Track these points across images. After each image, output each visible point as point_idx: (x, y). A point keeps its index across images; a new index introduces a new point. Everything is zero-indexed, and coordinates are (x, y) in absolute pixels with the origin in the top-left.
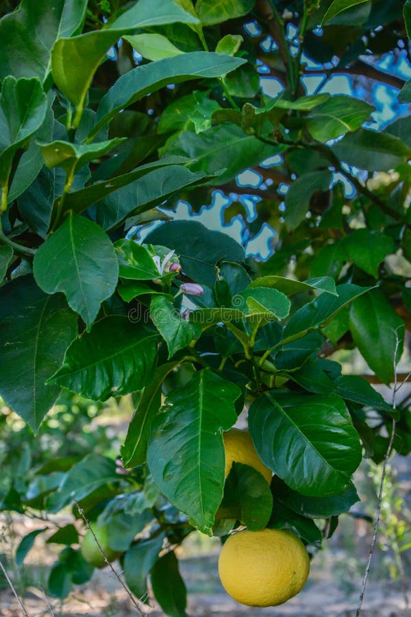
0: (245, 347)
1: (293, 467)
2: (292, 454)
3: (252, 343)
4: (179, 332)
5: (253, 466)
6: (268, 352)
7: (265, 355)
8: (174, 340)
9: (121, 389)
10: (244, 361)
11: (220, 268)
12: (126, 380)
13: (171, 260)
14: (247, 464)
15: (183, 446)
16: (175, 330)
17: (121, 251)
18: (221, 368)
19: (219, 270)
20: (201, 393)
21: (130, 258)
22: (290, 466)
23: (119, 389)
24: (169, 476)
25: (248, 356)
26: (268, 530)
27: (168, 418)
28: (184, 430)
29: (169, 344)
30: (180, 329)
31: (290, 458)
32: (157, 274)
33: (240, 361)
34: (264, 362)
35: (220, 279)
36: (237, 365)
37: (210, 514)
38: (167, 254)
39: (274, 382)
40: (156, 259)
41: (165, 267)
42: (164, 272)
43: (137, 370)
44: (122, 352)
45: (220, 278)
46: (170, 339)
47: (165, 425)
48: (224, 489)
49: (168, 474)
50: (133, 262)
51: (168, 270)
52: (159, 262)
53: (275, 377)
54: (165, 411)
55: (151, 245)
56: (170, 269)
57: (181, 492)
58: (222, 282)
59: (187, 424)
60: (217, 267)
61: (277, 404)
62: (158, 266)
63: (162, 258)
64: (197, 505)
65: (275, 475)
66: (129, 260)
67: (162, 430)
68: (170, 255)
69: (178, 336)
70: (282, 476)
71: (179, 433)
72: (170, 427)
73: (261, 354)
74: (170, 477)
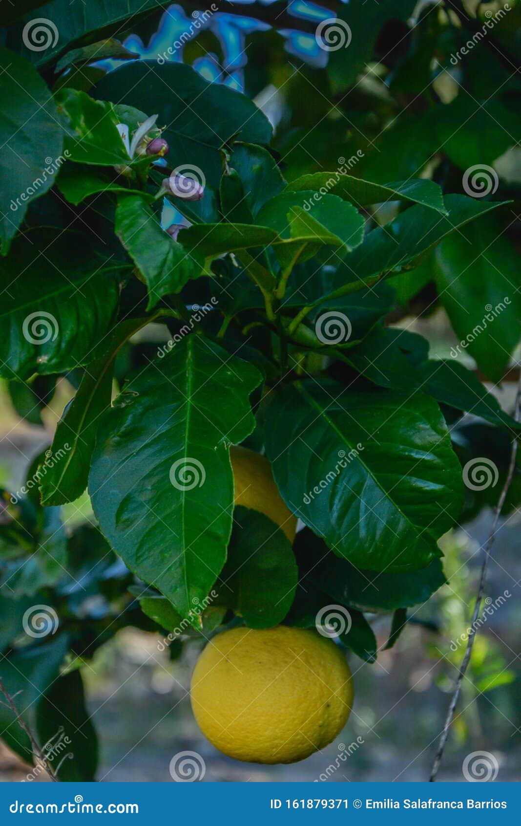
0: (268, 297)
1: (341, 517)
2: (340, 494)
3: (281, 290)
4: (168, 263)
5: (266, 514)
6: (305, 310)
7: (301, 315)
8: (159, 276)
9: (54, 361)
10: (259, 324)
11: (229, 152)
12: (63, 345)
13: (150, 133)
14: (255, 508)
15: (155, 469)
16: (160, 258)
17: (64, 110)
18: (222, 333)
19: (228, 156)
20: (190, 376)
21: (79, 126)
22: (335, 515)
23: (49, 360)
24: (126, 520)
25: (270, 315)
26: (284, 628)
27: (130, 417)
28: (156, 441)
29: (151, 281)
30: (171, 256)
31: (336, 501)
32: (125, 157)
33: (253, 325)
34: (297, 327)
35: (230, 173)
36: (245, 331)
37: (199, 590)
38: (142, 121)
39: (304, 365)
40: (122, 129)
41: (138, 146)
42: (136, 154)
43: (82, 328)
44: (56, 294)
45: (230, 171)
46: (153, 273)
47: (123, 429)
48: (229, 548)
49: (125, 516)
50: (84, 133)
51: (143, 151)
52: (127, 137)
53: (307, 357)
54: (123, 405)
55: (111, 104)
56: (148, 149)
57: (150, 549)
58: (232, 178)
59: (162, 428)
60: (224, 151)
61: (315, 404)
62: (126, 142)
63: (133, 128)
64: (176, 573)
65: (306, 529)
66: (77, 129)
67: (117, 439)
68: (147, 125)
69: (166, 268)
70: (320, 531)
71: (147, 446)
72: (131, 435)
73: (292, 313)
74: (129, 523)
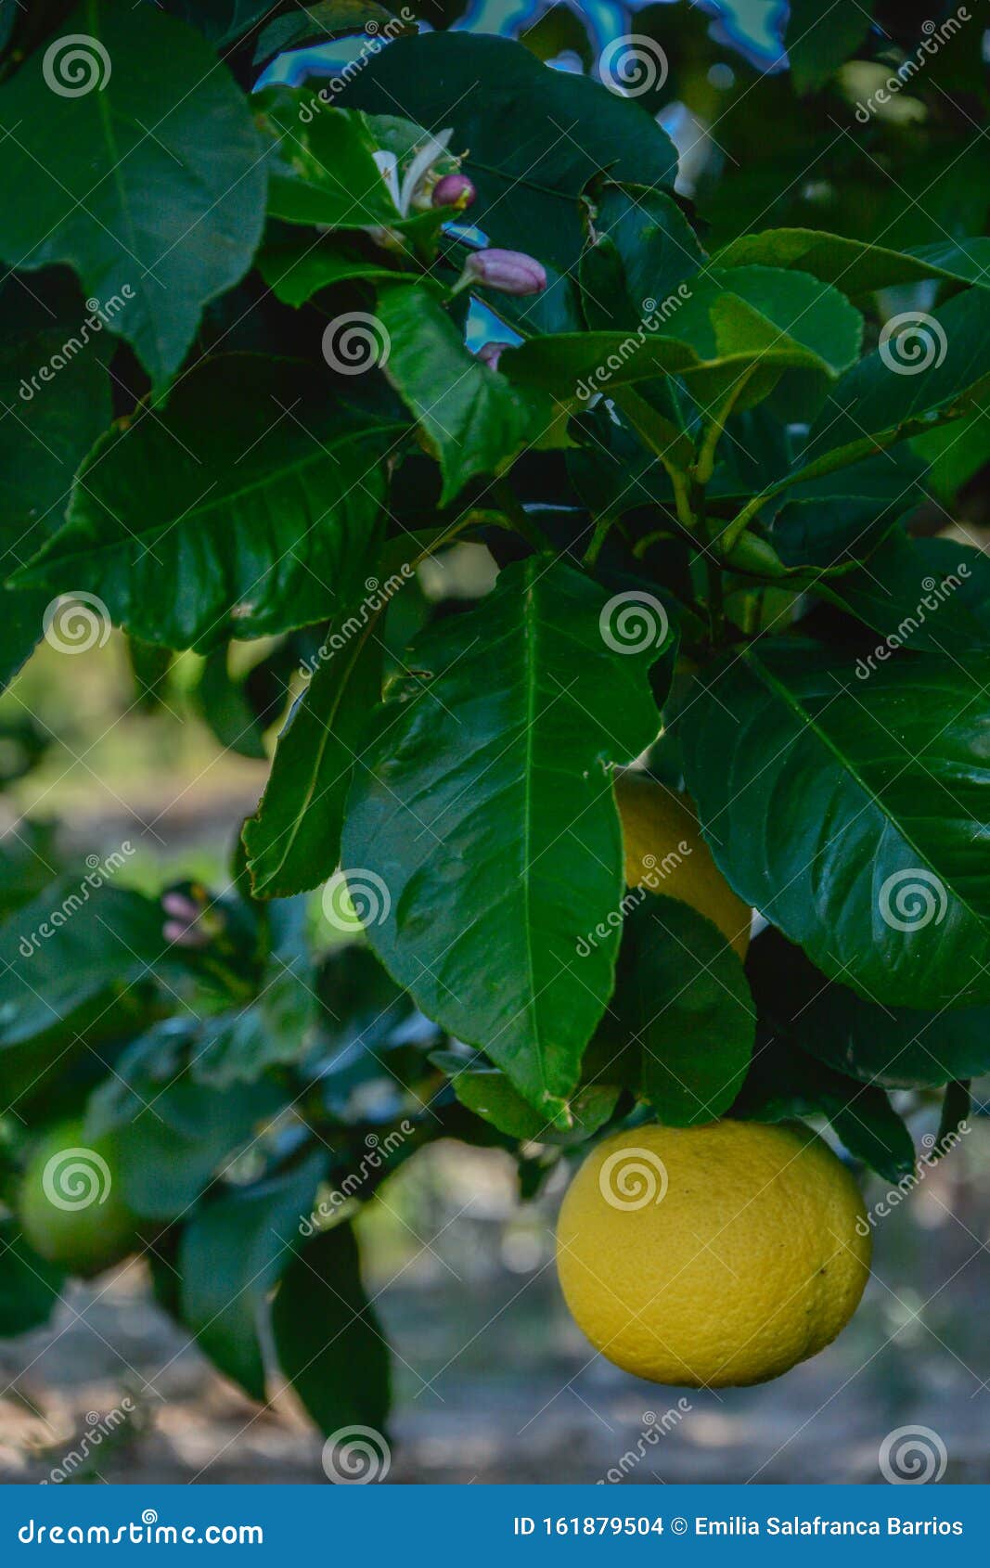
0: (679, 481)
1: (836, 903)
2: (832, 858)
3: (705, 467)
4: (479, 413)
5: (690, 902)
6: (754, 504)
7: (745, 515)
8: (461, 436)
9: (265, 613)
10: (665, 535)
11: (595, 201)
12: (282, 582)
13: (438, 166)
14: (668, 894)
15: (468, 820)
16: (464, 404)
17: (269, 125)
18: (592, 553)
19: (592, 209)
20: (531, 637)
21: (299, 153)
22: (824, 899)
23: (257, 612)
24: (419, 920)
25: (685, 516)
26: (731, 1124)
27: (418, 720)
28: (472, 763)
29: (446, 448)
30: (484, 399)
31: (826, 871)
32: (389, 212)
33: (654, 537)
34: (738, 538)
35: (597, 242)
36: (638, 550)
37: (565, 1052)
38: (422, 144)
39: (757, 615)
40: (385, 161)
41: (415, 191)
42: (413, 209)
43: (318, 548)
44: (265, 483)
45: (599, 239)
46: (449, 434)
47: (404, 744)
48: (619, 965)
49: (414, 914)
50: (310, 169)
51: (426, 201)
52: (394, 175)
53: (760, 599)
54: (404, 697)
55: (363, 114)
56: (435, 195)
57: (463, 975)
58: (601, 251)
59: (482, 742)
60: (585, 199)
61: (778, 688)
62: (392, 185)
63: (405, 159)
64: (516, 1018)
65: (769, 932)
66: (295, 160)
67: (394, 762)
68: (432, 150)
69: (474, 423)
70: (796, 932)
71: (453, 775)
72: (420, 754)
73: (728, 510)
74: (423, 924)
